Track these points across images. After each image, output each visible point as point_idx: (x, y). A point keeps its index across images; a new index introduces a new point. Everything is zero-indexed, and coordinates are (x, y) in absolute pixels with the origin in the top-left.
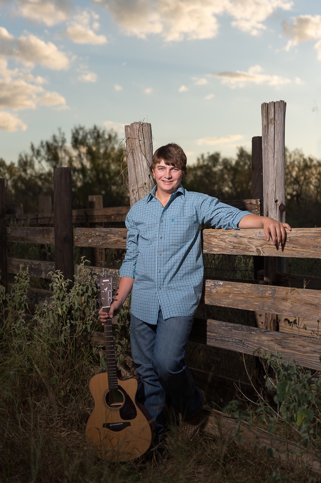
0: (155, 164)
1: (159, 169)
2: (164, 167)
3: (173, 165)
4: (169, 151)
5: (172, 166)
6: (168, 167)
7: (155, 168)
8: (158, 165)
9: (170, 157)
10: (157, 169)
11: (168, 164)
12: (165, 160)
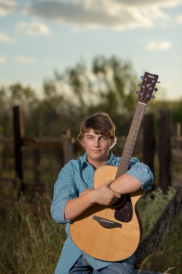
0: (83, 133)
1: (88, 138)
2: (93, 136)
3: (102, 134)
4: (98, 121)
5: (100, 135)
6: (97, 137)
7: (83, 137)
8: (86, 134)
9: (99, 127)
10: (85, 139)
11: (97, 133)
12: (93, 129)
